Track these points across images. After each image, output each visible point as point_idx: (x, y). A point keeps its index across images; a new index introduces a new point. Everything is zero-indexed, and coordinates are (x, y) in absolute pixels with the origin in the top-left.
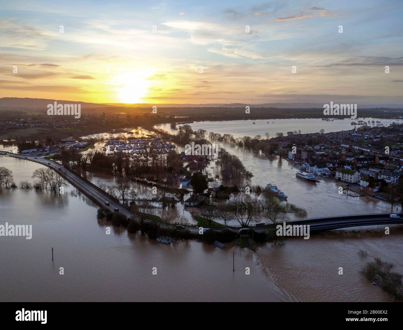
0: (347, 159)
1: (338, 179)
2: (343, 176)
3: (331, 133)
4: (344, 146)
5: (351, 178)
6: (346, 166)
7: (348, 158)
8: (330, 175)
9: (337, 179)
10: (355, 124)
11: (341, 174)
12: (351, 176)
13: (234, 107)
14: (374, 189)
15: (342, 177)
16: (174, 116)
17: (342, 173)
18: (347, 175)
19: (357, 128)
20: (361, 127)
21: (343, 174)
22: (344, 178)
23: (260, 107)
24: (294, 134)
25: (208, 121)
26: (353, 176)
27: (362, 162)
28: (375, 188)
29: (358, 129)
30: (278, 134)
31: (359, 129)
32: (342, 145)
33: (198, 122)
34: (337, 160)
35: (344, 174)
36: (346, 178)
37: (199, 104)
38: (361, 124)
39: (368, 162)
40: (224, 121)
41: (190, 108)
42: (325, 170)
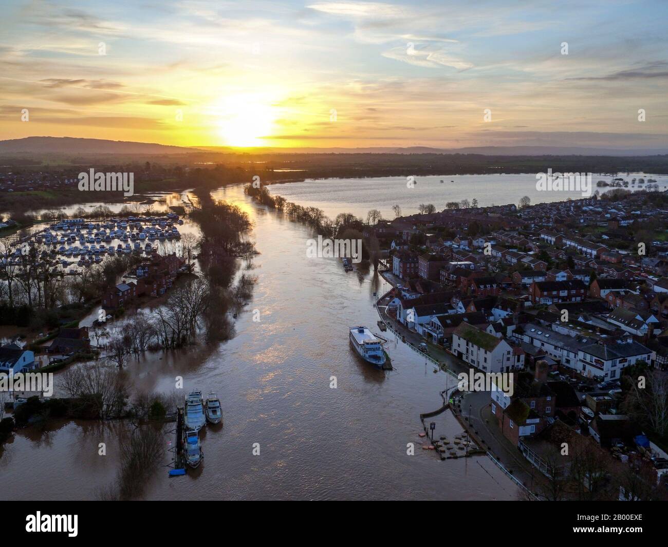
0: (523, 281)
1: (456, 354)
2: (467, 349)
3: (541, 204)
4: (546, 237)
5: (486, 359)
6: (498, 308)
7: (526, 278)
8: (442, 338)
9: (454, 353)
10: (606, 185)
11: (463, 342)
12: (486, 353)
13: (408, 153)
14: (521, 428)
15: (464, 351)
16: (273, 169)
17: (465, 341)
18: (476, 347)
19: (600, 195)
20: (609, 192)
21: (467, 345)
22: (471, 357)
23: (453, 153)
24: (462, 207)
25: (335, 178)
26: (489, 355)
27: (555, 293)
28: (525, 424)
29: (601, 197)
30: (449, 205)
31: (604, 195)
32: (542, 236)
33: (315, 179)
34: (495, 286)
35: (470, 344)
36: (474, 358)
37: (356, 147)
38: (617, 184)
39: (569, 293)
40: (366, 178)
41: (333, 154)
42: (433, 324)
